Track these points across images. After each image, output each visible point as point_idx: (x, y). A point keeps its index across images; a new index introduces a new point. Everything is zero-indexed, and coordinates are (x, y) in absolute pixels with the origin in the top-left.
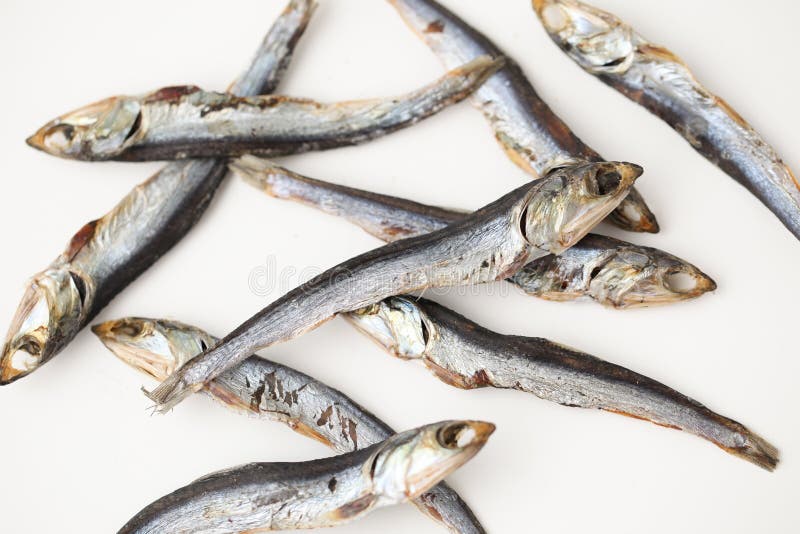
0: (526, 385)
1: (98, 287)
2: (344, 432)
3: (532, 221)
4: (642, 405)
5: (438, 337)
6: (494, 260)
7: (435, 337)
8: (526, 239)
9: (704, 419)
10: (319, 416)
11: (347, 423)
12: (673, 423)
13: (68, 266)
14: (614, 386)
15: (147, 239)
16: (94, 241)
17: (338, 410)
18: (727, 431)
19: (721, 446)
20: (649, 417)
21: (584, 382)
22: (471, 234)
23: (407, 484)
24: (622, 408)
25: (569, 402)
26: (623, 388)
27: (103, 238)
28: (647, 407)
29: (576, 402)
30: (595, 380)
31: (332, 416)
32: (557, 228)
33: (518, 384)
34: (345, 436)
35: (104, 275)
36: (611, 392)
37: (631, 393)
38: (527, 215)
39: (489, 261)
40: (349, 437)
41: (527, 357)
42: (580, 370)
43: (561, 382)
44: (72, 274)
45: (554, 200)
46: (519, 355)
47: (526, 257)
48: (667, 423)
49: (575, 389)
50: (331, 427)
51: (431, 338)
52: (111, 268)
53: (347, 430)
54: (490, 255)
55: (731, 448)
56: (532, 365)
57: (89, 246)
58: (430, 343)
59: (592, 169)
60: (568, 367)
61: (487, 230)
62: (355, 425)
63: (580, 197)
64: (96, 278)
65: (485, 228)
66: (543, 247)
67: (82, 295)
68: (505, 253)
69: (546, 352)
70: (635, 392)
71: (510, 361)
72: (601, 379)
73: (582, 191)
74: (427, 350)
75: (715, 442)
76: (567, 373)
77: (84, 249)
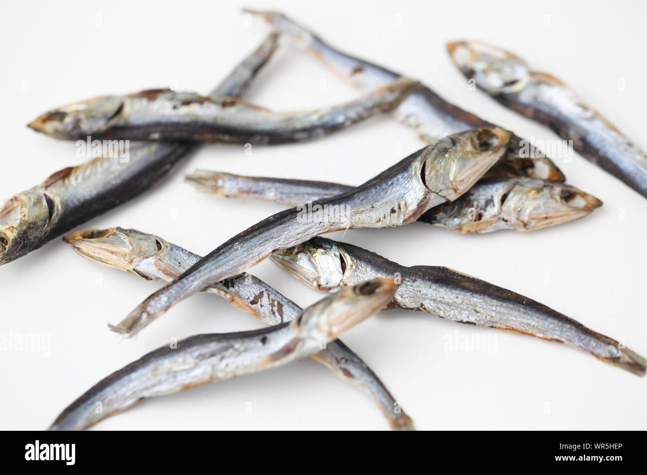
0: (429, 305)
1: (65, 212)
2: (272, 310)
3: (430, 172)
4: (529, 322)
5: (354, 267)
6: (400, 208)
7: (351, 266)
8: (427, 187)
9: (582, 333)
10: (252, 299)
11: (276, 303)
12: (556, 337)
13: (43, 189)
14: (504, 305)
15: (113, 185)
16: (69, 180)
17: (269, 295)
18: (603, 345)
19: (598, 356)
20: (534, 332)
21: (478, 301)
22: (379, 188)
23: (331, 326)
24: (512, 324)
25: (465, 320)
26: (512, 306)
27: (76, 179)
28: (533, 323)
29: (472, 319)
30: (488, 300)
31: (263, 299)
32: (451, 178)
33: (422, 305)
34: (274, 313)
35: (71, 205)
36: (503, 310)
37: (519, 311)
38: (426, 168)
39: (396, 209)
40: (277, 314)
41: (429, 280)
42: (475, 292)
43: (459, 301)
44: (45, 195)
45: (447, 155)
46: (423, 278)
47: (427, 203)
48: (550, 337)
49: (471, 307)
50: (262, 306)
51: (348, 267)
52: (79, 200)
53: (275, 309)
54: (396, 204)
55: (607, 358)
56: (434, 286)
57: (64, 181)
58: (347, 272)
59: (474, 132)
60: (464, 289)
61: (392, 184)
62: (282, 306)
63: (467, 153)
64: (65, 205)
65: (390, 183)
66: (441, 193)
67: (51, 213)
68: (409, 201)
69: (447, 277)
70: (522, 310)
71: (415, 284)
72: (493, 298)
73: (469, 148)
74: (345, 277)
75: (592, 353)
76: (464, 293)
77: (60, 182)
